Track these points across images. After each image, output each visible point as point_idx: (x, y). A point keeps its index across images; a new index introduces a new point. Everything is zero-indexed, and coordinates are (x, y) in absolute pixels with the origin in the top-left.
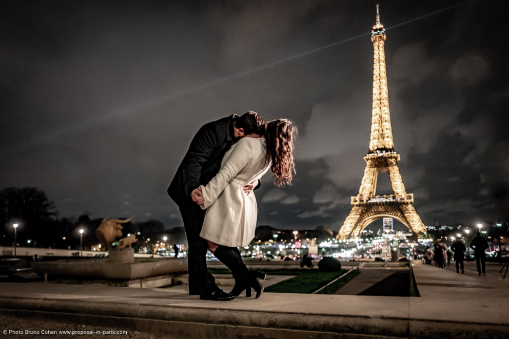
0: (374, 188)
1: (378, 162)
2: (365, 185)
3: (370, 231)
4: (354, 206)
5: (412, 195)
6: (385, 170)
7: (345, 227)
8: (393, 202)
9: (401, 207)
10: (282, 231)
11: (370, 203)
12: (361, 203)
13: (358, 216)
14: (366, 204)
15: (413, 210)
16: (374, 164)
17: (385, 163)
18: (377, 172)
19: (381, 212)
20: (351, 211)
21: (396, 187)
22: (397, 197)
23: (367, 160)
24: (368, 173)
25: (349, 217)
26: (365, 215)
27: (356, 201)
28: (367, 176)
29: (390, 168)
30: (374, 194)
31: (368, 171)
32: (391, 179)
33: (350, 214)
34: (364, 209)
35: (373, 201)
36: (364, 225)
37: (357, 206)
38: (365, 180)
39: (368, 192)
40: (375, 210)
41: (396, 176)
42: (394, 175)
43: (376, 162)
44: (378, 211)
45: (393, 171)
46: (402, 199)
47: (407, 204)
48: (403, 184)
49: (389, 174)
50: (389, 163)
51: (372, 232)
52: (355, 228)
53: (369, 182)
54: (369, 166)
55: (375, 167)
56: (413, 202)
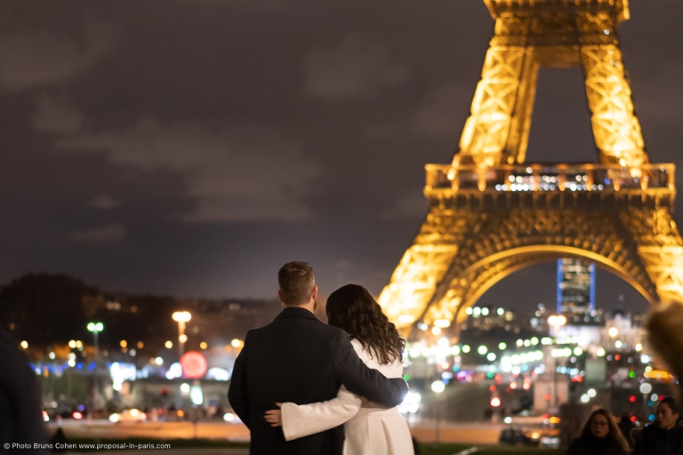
0: (520, 130)
1: (541, 21)
2: (485, 118)
3: (500, 311)
4: (435, 202)
5: (670, 168)
6: (566, 59)
7: (395, 294)
8: (595, 194)
9: (625, 218)
10: (127, 301)
11: (503, 194)
12: (467, 193)
13: (453, 249)
14: (487, 196)
15: (671, 234)
16: (524, 29)
17: (570, 29)
18: (536, 67)
19: (546, 233)
20: (425, 228)
21: (607, 133)
22: (611, 174)
23: (500, 8)
24: (497, 69)
25: (416, 249)
26: (478, 246)
27: (447, 184)
28: (496, 81)
29: (587, 50)
30: (521, 158)
31: (499, 58)
32: (592, 97)
33: (420, 239)
34: (479, 220)
35: (514, 188)
36: (474, 285)
37: (449, 203)
38: (486, 96)
39: (496, 149)
40: (523, 226)
41: (611, 87)
42: (601, 80)
43: (535, 22)
44: (535, 232)
45: (599, 65)
46: (631, 184)
47: (650, 204)
48: (635, 121)
49: (585, 77)
50: (586, 28)
51: (509, 316)
52: (436, 298)
53: (503, 105)
54: (504, 39)
55: (527, 45)
56: (673, 197)
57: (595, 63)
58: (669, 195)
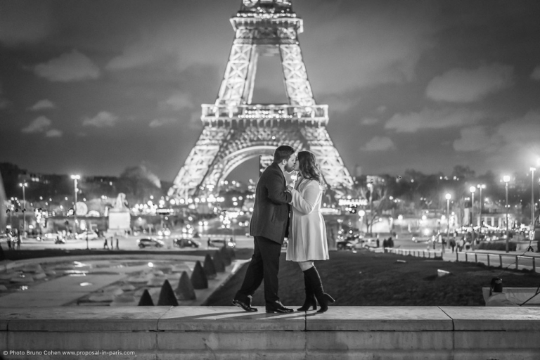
0: (249, 88)
1: (259, 32)
2: (232, 81)
3: (234, 182)
4: (207, 124)
5: (325, 107)
6: (273, 51)
7: (187, 171)
8: (289, 121)
9: (303, 133)
11: (241, 121)
12: (223, 119)
13: (217, 148)
14: (234, 121)
15: (326, 140)
16: (251, 36)
17: (274, 36)
18: (257, 55)
19: (264, 140)
20: (202, 137)
21: (294, 89)
22: (295, 110)
23: (238, 25)
24: (238, 55)
25: (198, 148)
26: (229, 147)
27: (212, 115)
28: (237, 62)
29: (283, 47)
30: (250, 102)
31: (238, 50)
32: (286, 71)
33: (199, 142)
34: (230, 133)
35: (247, 117)
36: (227, 167)
37: (214, 124)
38: (232, 70)
39: (238, 97)
40: (252, 136)
41: (295, 66)
42: (290, 62)
43: (256, 32)
44: (258, 139)
45: (289, 55)
46: (306, 115)
47: (316, 125)
48: (307, 83)
49: (282, 60)
50: (282, 36)
51: (238, 185)
52: (208, 173)
53: (241, 74)
54: (241, 41)
55: (252, 44)
56: (327, 122)
57: (287, 53)
58: (325, 121)
